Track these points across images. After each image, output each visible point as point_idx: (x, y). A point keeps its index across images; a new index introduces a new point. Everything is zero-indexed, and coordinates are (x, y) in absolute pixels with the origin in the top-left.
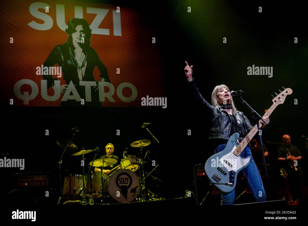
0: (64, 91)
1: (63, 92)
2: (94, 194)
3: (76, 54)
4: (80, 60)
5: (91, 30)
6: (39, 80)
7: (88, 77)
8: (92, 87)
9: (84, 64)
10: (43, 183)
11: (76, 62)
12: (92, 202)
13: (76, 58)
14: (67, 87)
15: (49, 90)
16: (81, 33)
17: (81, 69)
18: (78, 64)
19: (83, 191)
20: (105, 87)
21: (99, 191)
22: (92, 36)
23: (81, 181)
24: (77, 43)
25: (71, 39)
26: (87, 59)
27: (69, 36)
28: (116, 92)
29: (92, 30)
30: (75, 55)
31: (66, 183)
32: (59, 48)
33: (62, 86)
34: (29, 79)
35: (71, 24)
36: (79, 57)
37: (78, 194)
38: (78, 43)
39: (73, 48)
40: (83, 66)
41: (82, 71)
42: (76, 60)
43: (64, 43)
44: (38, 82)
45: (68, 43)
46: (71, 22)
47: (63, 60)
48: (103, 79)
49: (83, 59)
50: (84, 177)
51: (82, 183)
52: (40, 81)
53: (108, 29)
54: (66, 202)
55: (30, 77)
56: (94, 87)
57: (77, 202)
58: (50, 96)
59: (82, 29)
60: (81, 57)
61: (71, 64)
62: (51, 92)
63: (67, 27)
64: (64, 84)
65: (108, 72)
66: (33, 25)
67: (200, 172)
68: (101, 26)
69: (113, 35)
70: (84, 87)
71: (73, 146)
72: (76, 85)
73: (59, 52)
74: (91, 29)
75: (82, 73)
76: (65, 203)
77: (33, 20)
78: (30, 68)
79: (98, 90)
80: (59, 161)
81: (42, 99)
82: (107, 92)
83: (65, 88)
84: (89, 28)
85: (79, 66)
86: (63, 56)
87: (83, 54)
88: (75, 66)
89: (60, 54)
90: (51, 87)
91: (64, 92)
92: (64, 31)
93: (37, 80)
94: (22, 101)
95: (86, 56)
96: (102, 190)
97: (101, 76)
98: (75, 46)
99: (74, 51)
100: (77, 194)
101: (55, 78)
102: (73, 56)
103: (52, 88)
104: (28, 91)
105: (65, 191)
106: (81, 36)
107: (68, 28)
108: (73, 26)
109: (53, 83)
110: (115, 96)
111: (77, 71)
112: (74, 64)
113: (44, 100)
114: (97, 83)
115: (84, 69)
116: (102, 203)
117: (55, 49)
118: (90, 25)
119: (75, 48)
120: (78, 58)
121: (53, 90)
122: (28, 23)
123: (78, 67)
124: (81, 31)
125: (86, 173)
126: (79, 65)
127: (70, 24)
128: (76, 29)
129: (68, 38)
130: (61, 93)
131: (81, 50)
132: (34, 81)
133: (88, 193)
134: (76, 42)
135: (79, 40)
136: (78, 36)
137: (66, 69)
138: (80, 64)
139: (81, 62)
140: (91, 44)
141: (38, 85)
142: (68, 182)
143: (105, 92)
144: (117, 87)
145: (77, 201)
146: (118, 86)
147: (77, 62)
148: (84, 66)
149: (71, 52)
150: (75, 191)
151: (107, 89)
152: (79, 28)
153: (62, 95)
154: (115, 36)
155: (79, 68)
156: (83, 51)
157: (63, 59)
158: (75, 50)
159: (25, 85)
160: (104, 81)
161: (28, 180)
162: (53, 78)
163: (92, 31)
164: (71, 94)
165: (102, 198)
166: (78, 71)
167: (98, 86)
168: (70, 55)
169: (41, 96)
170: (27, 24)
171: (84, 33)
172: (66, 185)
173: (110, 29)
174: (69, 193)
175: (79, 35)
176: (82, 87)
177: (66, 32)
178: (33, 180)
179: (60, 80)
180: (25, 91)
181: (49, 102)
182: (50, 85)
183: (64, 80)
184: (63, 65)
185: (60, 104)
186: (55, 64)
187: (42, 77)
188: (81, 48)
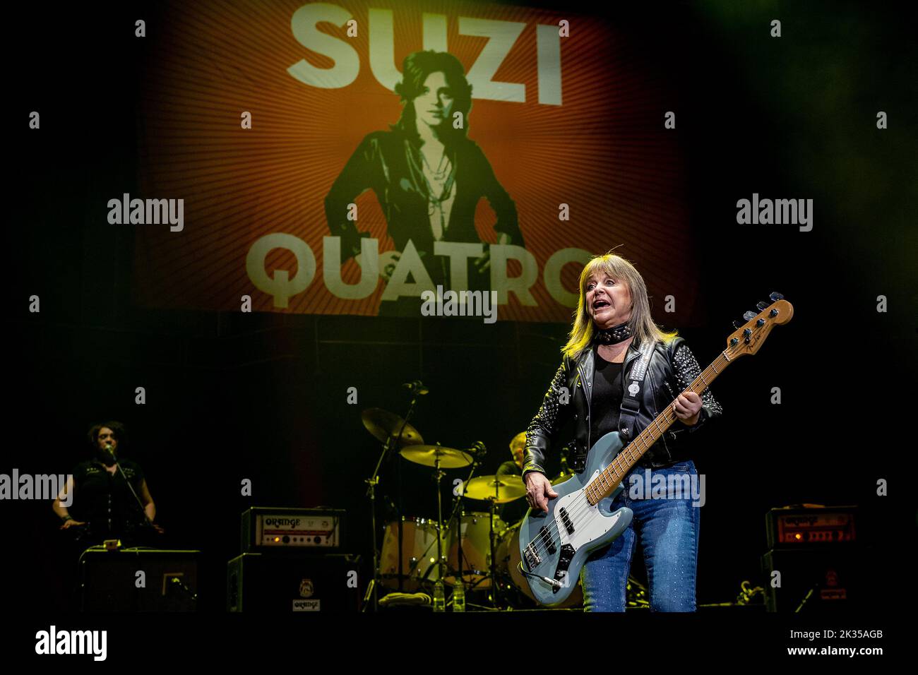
0: (390, 269)
1: (385, 275)
2: (467, 578)
3: (426, 161)
4: (436, 179)
5: (470, 88)
6: (319, 236)
7: (460, 230)
8: (471, 260)
9: (448, 191)
10: (323, 538)
11: (424, 185)
12: (460, 602)
13: (427, 173)
14: (397, 259)
15: (347, 267)
16: (442, 96)
17: (441, 207)
18: (430, 191)
19: (437, 567)
20: (508, 260)
21: (484, 571)
22: (472, 105)
23: (432, 538)
24: (427, 127)
25: (410, 113)
26: (458, 176)
27: (404, 106)
28: (541, 275)
29: (474, 86)
30: (424, 163)
31: (389, 540)
32: (375, 141)
33: (382, 255)
34: (290, 233)
35: (412, 71)
36: (436, 171)
37: (422, 576)
38: (432, 127)
39: (418, 143)
40: (446, 197)
41: (442, 213)
42: (424, 177)
43: (391, 127)
44: (314, 240)
45: (403, 128)
46: (410, 64)
47: (388, 179)
48: (504, 237)
49: (444, 176)
50: (442, 527)
51: (434, 545)
52: (321, 238)
53: (522, 83)
54: (389, 595)
55: (292, 227)
56: (475, 259)
57: (419, 599)
58: (349, 283)
59: (443, 84)
60: (438, 170)
61: (409, 189)
62: (351, 274)
63: (400, 78)
64: (388, 250)
65: (519, 215)
66: (302, 71)
67: (786, 530)
68: (501, 76)
69: (537, 102)
70: (447, 259)
71: (410, 436)
72: (424, 253)
73: (377, 154)
74: (469, 84)
75: (442, 218)
76: (384, 599)
77: (302, 58)
78: (294, 200)
79: (489, 268)
80: (371, 477)
81: (327, 291)
82: (515, 276)
83: (393, 261)
84: (466, 82)
85: (433, 198)
86: (387, 165)
87: (446, 159)
88: (423, 196)
89: (380, 160)
90: (351, 259)
91: (390, 274)
92: (391, 92)
93: (310, 236)
94: (270, 298)
95: (455, 167)
96: (492, 568)
97: (499, 228)
98: (422, 137)
99: (420, 152)
100: (419, 574)
101: (364, 231)
102: (416, 167)
103: (354, 261)
104: (289, 269)
105: (386, 564)
106: (440, 104)
107: (404, 81)
108: (418, 74)
109: (358, 247)
110: (538, 288)
111: (427, 211)
112: (418, 189)
113: (333, 296)
114: (486, 249)
115: (448, 205)
116: (490, 604)
117: (365, 145)
118: (466, 74)
119: (421, 143)
120: (432, 172)
121: (358, 267)
122: (288, 66)
123: (431, 199)
124: (440, 91)
125: (446, 516)
126: (432, 195)
127: (409, 68)
128: (427, 84)
129: (401, 112)
130: (380, 276)
131: (441, 147)
132: (303, 238)
133: (451, 572)
134: (426, 123)
135: (435, 117)
136: (432, 104)
137: (395, 206)
138: (436, 190)
139: (440, 185)
140: (468, 129)
141: (315, 253)
142: (395, 539)
143: (509, 276)
144: (545, 262)
145: (420, 595)
146: (548, 258)
147: (428, 185)
148: (448, 197)
149: (411, 154)
150: (414, 565)
151: (514, 268)
152: (436, 81)
153: (383, 282)
154: (542, 106)
155: (434, 202)
156: (446, 152)
157: (386, 174)
158: (423, 149)
159: (278, 249)
160: (507, 244)
161: (282, 527)
162: (359, 230)
163: (473, 92)
164: (410, 279)
165: (490, 591)
166: (431, 211)
167: (488, 258)
168: (409, 164)
169: (323, 285)
170: (285, 70)
171: (449, 98)
172: (389, 547)
173: (527, 85)
174: (397, 572)
175: (436, 101)
176: (443, 259)
177: (396, 94)
178: (297, 528)
179: (378, 238)
180: (279, 268)
181: (346, 301)
182: (350, 251)
183: (390, 238)
184: (387, 191)
185: (377, 310)
186: (365, 191)
187: (328, 228)
188: (441, 140)
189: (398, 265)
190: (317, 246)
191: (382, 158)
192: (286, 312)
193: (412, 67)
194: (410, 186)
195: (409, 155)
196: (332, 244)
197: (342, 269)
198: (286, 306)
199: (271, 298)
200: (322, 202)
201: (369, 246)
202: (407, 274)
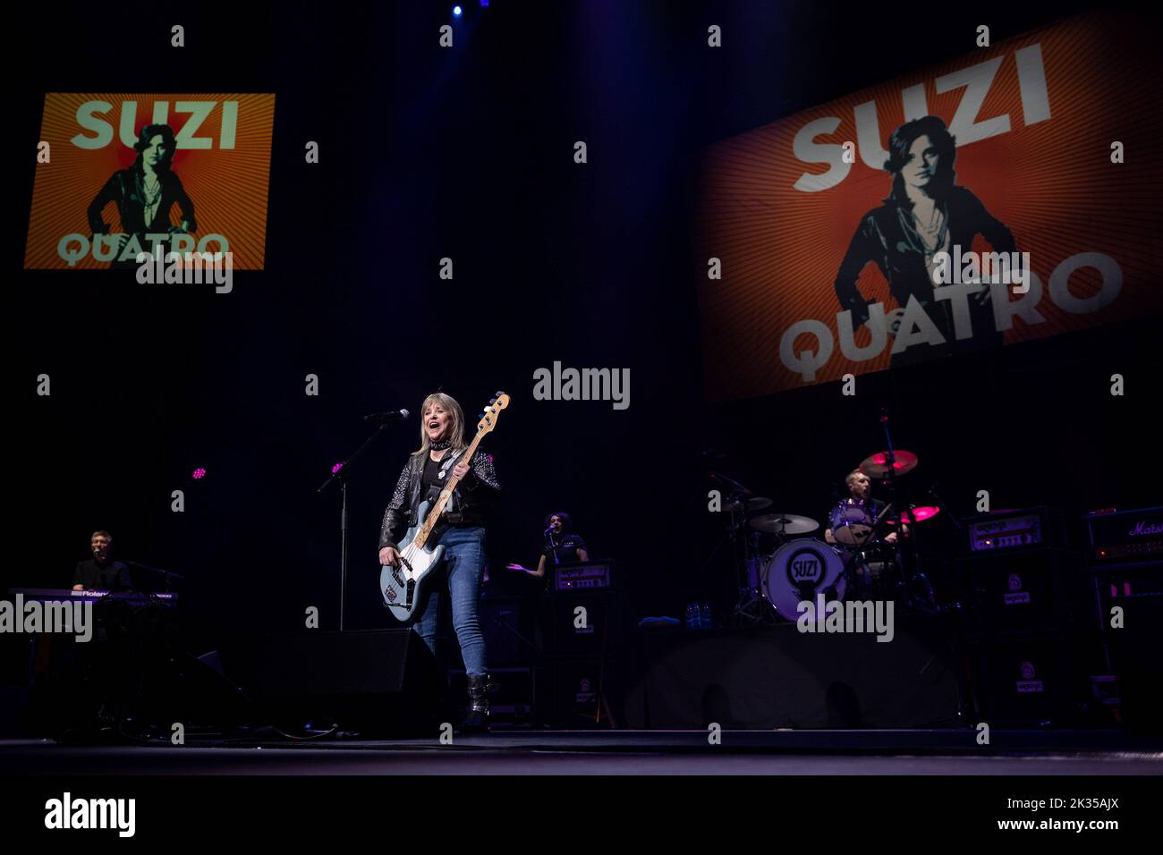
0: (896, 325)
1: (891, 331)
3: (919, 221)
4: (929, 233)
5: (953, 139)
6: (833, 315)
8: (971, 297)
13: (920, 230)
14: (901, 314)
16: (927, 156)
18: (925, 245)
20: (1009, 285)
22: (957, 154)
24: (916, 189)
26: (950, 223)
27: (893, 180)
28: (1046, 291)
29: (957, 136)
30: (917, 222)
32: (871, 218)
33: (888, 315)
34: (809, 319)
35: (898, 144)
36: (928, 226)
38: (921, 187)
39: (909, 207)
40: (941, 245)
42: (918, 234)
43: (884, 201)
44: (830, 319)
45: (894, 198)
46: (895, 140)
47: (886, 247)
49: (937, 227)
52: (835, 315)
53: (1005, 114)
55: (810, 313)
56: (975, 294)
58: (861, 347)
59: (929, 145)
60: (931, 224)
61: (906, 250)
62: (863, 338)
64: (893, 309)
65: (1016, 239)
66: (806, 183)
68: (984, 115)
69: (1024, 125)
70: (948, 302)
72: (925, 303)
73: (874, 229)
74: (952, 135)
77: (805, 172)
79: (990, 298)
81: (845, 358)
82: (1018, 299)
83: (899, 318)
84: (949, 134)
85: (928, 250)
86: (884, 236)
87: (937, 211)
88: (920, 252)
89: (877, 233)
90: (861, 326)
91: (896, 330)
92: (881, 171)
93: (826, 317)
95: (947, 215)
98: (913, 200)
99: (911, 214)
101: (871, 298)
102: (910, 228)
104: (812, 348)
106: (926, 165)
107: (891, 158)
108: (904, 144)
109: (867, 314)
110: (1045, 304)
111: (924, 263)
112: (914, 247)
113: (850, 361)
118: (949, 126)
119: (912, 205)
120: (925, 228)
121: (868, 331)
122: (794, 183)
123: (927, 252)
124: (925, 152)
126: (928, 248)
127: (894, 143)
128: (912, 151)
129: (891, 184)
130: (888, 334)
131: (932, 203)
132: (821, 320)
134: (915, 186)
135: (922, 178)
136: (919, 167)
137: (895, 269)
138: (931, 242)
139: (934, 237)
140: (956, 177)
141: (831, 329)
143: (1011, 301)
146: (1051, 271)
147: (922, 241)
149: (904, 219)
152: (920, 145)
154: (1029, 127)
155: (930, 254)
156: (937, 205)
157: (884, 244)
158: (914, 210)
159: (803, 334)
162: (866, 299)
163: (956, 141)
164: (916, 329)
167: (987, 290)
168: (904, 228)
169: (841, 354)
170: (793, 187)
171: (934, 156)
173: (1010, 114)
175: (922, 163)
176: (944, 302)
177: (886, 171)
179: (883, 300)
180: (804, 350)
181: (861, 363)
182: (860, 318)
183: (893, 298)
184: (886, 258)
185: (889, 363)
186: (867, 264)
187: (840, 306)
188: (931, 196)
189: (903, 320)
190: (832, 323)
191: (878, 230)
192: (813, 384)
193: (897, 142)
194: (907, 247)
195: (903, 220)
196: (845, 318)
197: (855, 337)
198: (814, 379)
199: (800, 375)
200: (833, 285)
201: (876, 310)
202: (912, 325)
